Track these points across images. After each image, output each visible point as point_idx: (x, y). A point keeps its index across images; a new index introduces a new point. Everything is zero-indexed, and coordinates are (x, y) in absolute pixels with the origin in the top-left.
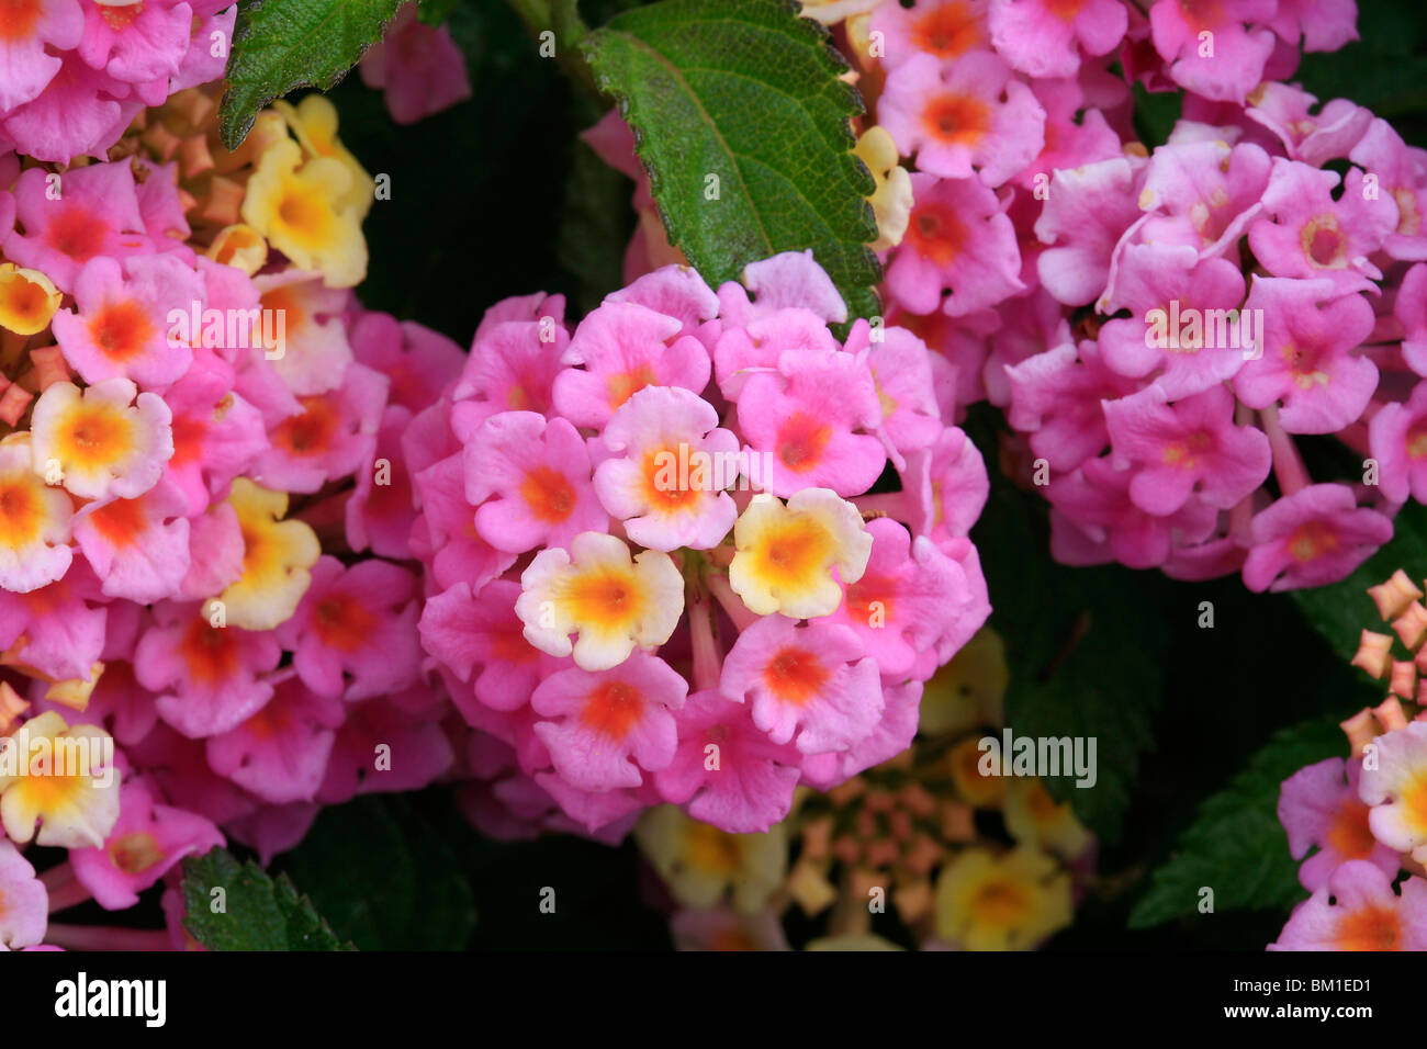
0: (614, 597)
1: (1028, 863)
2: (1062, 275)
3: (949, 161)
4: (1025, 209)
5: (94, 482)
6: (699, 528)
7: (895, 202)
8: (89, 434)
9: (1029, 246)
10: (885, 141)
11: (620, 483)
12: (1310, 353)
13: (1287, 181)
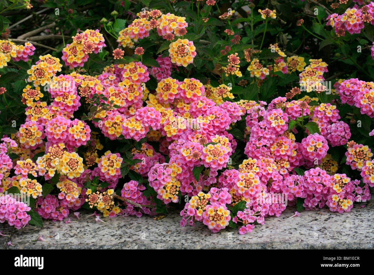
0: (311, 149)
1: (335, 166)
2: (329, 131)
3: (322, 127)
4: (327, 129)
5: (286, 149)
6: (315, 144)
7: (320, 130)
8: (285, 147)
9: (327, 131)
10: (319, 127)
11: (310, 143)
12: (341, 132)
13: (338, 124)
